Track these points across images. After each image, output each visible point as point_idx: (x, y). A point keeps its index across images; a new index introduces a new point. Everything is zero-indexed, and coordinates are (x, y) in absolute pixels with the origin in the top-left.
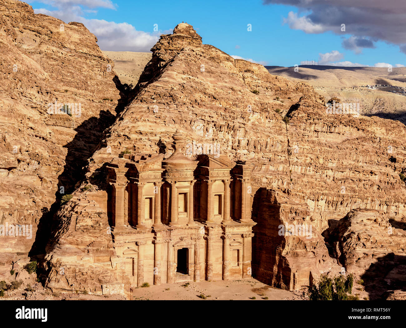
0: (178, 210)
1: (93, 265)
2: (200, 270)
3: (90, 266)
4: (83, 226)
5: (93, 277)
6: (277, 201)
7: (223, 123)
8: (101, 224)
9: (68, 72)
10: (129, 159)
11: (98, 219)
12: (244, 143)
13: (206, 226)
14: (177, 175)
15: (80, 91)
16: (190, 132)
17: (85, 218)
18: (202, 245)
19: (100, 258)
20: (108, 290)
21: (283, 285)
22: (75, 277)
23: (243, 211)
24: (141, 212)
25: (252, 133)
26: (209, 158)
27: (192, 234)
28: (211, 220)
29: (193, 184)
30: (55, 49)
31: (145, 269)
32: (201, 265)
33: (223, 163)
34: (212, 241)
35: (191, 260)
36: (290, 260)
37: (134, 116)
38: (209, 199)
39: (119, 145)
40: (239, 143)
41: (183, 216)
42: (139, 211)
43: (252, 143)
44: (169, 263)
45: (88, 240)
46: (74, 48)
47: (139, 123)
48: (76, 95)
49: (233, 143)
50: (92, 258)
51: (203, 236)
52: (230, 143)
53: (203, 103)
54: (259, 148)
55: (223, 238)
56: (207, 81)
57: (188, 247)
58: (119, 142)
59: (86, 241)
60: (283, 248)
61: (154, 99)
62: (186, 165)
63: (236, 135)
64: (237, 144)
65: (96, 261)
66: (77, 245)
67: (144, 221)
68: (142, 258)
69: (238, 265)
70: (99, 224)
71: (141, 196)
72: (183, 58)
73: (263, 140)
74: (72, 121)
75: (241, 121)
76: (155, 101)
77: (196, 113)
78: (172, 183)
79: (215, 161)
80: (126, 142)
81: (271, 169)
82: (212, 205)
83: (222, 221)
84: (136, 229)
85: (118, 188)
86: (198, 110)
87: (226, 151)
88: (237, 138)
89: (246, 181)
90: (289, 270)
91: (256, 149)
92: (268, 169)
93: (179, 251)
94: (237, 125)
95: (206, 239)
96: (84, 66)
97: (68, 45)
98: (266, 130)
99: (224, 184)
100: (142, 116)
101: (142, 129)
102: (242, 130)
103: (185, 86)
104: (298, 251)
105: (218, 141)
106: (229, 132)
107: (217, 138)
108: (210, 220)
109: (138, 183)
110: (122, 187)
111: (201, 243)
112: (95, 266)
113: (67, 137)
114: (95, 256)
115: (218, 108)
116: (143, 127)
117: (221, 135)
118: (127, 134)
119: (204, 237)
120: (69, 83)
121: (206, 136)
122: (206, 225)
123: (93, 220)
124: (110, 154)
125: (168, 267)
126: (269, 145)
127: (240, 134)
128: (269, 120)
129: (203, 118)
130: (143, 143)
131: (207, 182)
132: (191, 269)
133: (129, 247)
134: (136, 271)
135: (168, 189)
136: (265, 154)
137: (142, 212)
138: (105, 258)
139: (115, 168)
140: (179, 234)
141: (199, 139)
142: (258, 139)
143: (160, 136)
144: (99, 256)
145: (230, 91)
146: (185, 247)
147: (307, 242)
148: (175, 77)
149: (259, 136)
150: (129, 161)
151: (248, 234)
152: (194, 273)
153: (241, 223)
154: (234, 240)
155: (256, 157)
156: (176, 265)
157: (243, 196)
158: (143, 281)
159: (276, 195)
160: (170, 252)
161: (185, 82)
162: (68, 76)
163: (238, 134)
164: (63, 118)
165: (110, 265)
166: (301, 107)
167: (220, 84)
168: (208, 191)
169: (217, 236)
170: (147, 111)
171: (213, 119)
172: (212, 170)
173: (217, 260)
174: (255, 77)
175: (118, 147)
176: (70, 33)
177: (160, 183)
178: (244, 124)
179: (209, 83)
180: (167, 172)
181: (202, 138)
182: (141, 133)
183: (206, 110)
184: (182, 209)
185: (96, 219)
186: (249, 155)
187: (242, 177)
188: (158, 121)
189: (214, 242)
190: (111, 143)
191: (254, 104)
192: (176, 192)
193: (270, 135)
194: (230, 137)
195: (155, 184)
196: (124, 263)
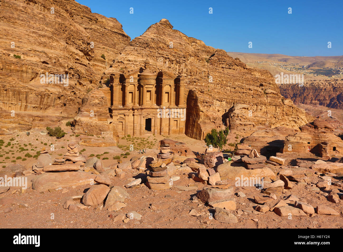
0: (146, 99)
2: (157, 129)
3: (96, 123)
4: (94, 103)
5: (97, 128)
6: (197, 96)
7: (174, 59)
8: (103, 102)
9: (105, 39)
12: (184, 70)
14: (146, 81)
15: (111, 49)
16: (156, 62)
17: (95, 99)
20: (104, 135)
21: (198, 137)
22: (87, 128)
23: (180, 101)
25: (189, 66)
26: (163, 73)
27: (153, 112)
28: (163, 105)
29: (154, 86)
30: (99, 27)
31: (129, 128)
32: (158, 127)
33: (170, 76)
35: (153, 124)
36: (202, 125)
37: (127, 52)
38: (162, 94)
39: (118, 66)
41: (149, 102)
42: (126, 98)
43: (189, 71)
44: (141, 125)
45: (96, 110)
46: (110, 29)
47: (129, 56)
48: (109, 50)
50: (97, 119)
52: (178, 70)
53: (164, 49)
54: (193, 74)
56: (168, 39)
57: (151, 118)
60: (199, 119)
61: (137, 44)
62: (150, 76)
63: (181, 66)
64: (181, 71)
65: (100, 120)
67: (128, 104)
68: (127, 122)
69: (177, 128)
71: (127, 91)
72: (156, 27)
73: (195, 69)
75: (184, 59)
76: (138, 45)
77: (159, 53)
78: (143, 86)
79: (166, 75)
80: (122, 65)
82: (164, 97)
83: (169, 106)
84: (124, 107)
85: (115, 86)
86: (161, 52)
87: (175, 74)
88: (181, 68)
89: (182, 86)
90: (201, 130)
91: (191, 74)
92: (197, 84)
93: (146, 120)
94: (181, 61)
96: (115, 38)
97: (107, 28)
98: (197, 65)
99: (170, 87)
100: (131, 52)
101: (130, 59)
102: (184, 64)
103: (154, 39)
104: (206, 121)
105: (171, 68)
106: (177, 64)
109: (125, 84)
110: (117, 86)
112: (99, 122)
114: (99, 118)
115: (172, 51)
116: (131, 58)
118: (122, 61)
120: (106, 45)
121: (165, 65)
122: (161, 107)
123: (99, 100)
124: (113, 70)
125: (141, 127)
126: (198, 73)
127: (183, 66)
128: (199, 61)
129: (163, 56)
130: (130, 66)
131: (162, 85)
132: (152, 129)
133: (120, 116)
134: (124, 128)
135: (142, 88)
136: (196, 77)
138: (104, 119)
140: (147, 111)
141: (160, 66)
143: (139, 62)
144: (101, 118)
145: (179, 44)
146: (149, 118)
147: (211, 117)
148: (150, 35)
149: (193, 68)
150: (121, 73)
152: (154, 131)
153: (178, 107)
155: (191, 78)
156: (145, 127)
158: (128, 133)
159: (197, 93)
160: (141, 120)
161: (155, 38)
162: (105, 41)
164: (102, 61)
165: (106, 123)
166: (215, 55)
167: (174, 41)
168: (162, 90)
170: (134, 50)
171: (169, 57)
172: (164, 79)
173: (166, 125)
174: (197, 45)
176: (109, 22)
177: (137, 85)
178: (185, 61)
179: (168, 40)
180: (141, 80)
181: (162, 66)
182: (130, 61)
183: (165, 52)
184: (148, 99)
185: (101, 100)
186: (187, 77)
187: (180, 84)
188: (139, 55)
190: (114, 65)
191: (191, 52)
192: (145, 90)
193: (199, 67)
194: (177, 67)
195: (134, 85)
196: (118, 124)
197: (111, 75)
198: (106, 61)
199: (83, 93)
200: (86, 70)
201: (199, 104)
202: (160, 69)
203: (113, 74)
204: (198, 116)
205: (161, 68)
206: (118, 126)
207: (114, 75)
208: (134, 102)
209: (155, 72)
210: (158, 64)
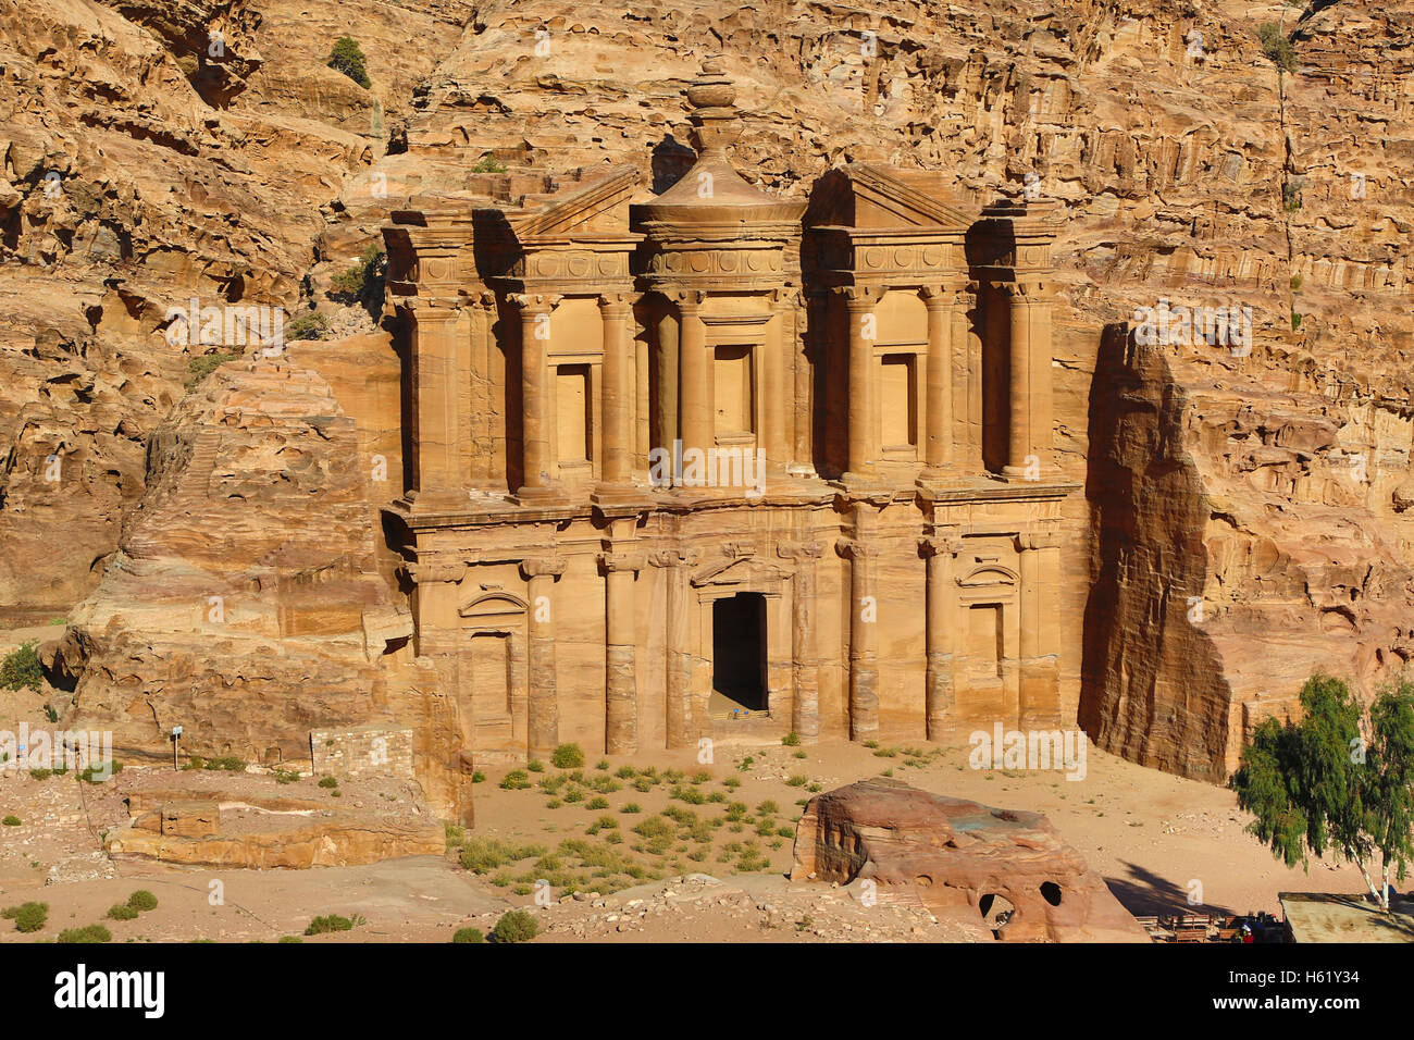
0: (712, 420)
1: (273, 646)
2: (820, 691)
3: (263, 650)
4: (242, 474)
5: (273, 699)
6: (1172, 380)
7: (960, 53)
8: (324, 465)
10: (491, 194)
11: (315, 445)
12: (1062, 149)
13: (841, 492)
14: (707, 265)
16: (796, 90)
17: (253, 442)
18: (827, 580)
19: (314, 616)
20: (339, 754)
21: (1195, 756)
22: (184, 699)
23: (1018, 430)
24: (538, 425)
25: (1104, 106)
26: (855, 186)
27: (778, 532)
28: (870, 469)
31: (565, 684)
32: (824, 670)
33: (920, 211)
34: (871, 564)
35: (778, 644)
36: (1228, 646)
38: (855, 372)
39: (460, 141)
40: (1039, 150)
42: (530, 422)
43: (1102, 151)
44: (673, 660)
45: (259, 535)
47: (553, 45)
49: (1008, 148)
50: (272, 615)
51: (832, 542)
52: (997, 149)
54: (1139, 173)
55: (926, 552)
57: (765, 588)
58: (462, 128)
59: (254, 542)
60: (1198, 589)
62: (741, 214)
63: (1025, 110)
64: (1029, 153)
65: (294, 629)
66: (211, 557)
67: (554, 470)
68: (544, 629)
69: (1000, 675)
70: (316, 464)
71: (539, 357)
73: (1159, 134)
74: (370, 110)
75: (1052, 47)
78: (683, 303)
79: (882, 200)
80: (491, 126)
81: (1197, 271)
82: (868, 400)
83: (922, 476)
84: (517, 503)
85: (429, 318)
87: (972, 183)
88: (1030, 126)
89: (1033, 292)
90: (1222, 690)
91: (1126, 175)
92: (1182, 270)
93: (720, 606)
94: (1029, 67)
95: (846, 553)
98: (1175, 93)
99: (927, 305)
100: (571, 10)
101: (563, 70)
102: (1055, 90)
104: (1269, 602)
105: (935, 135)
106: (991, 95)
107: (927, 120)
108: (863, 469)
109: (521, 298)
110: (446, 316)
111: (824, 573)
112: (287, 647)
113: (321, 159)
114: (289, 608)
116: (568, 59)
117: (953, 110)
118: (495, 93)
119: (836, 547)
121: (879, 111)
122: (844, 488)
123: (292, 450)
124: (418, 178)
125: (672, 678)
126: (1188, 163)
127: (1044, 109)
128: (1197, 53)
129: (861, 27)
130: (564, 131)
131: (847, 296)
132: (778, 689)
133: (485, 583)
134: (521, 692)
135: (668, 325)
136: (1169, 202)
137: (542, 427)
138: (337, 615)
139: (409, 228)
140: (723, 530)
141: (834, 122)
142: (1138, 132)
143: (643, 98)
144: (310, 610)
146: (748, 588)
147: (1315, 568)
149: (1140, 119)
150: (486, 202)
151: (1044, 533)
152: (794, 705)
153: (1007, 481)
154: (978, 560)
155: (1126, 216)
156: (707, 669)
157: (1014, 362)
158: (556, 735)
159: (1168, 353)
160: (676, 607)
163: (1033, 109)
164: (334, 97)
165: (356, 646)
168: (849, 335)
169: (897, 540)
171: (910, 35)
172: (869, 241)
173: (900, 647)
175: (457, 151)
177: (624, 299)
178: (1064, 63)
180: (662, 252)
181: (854, 118)
182: (558, 88)
184: (733, 419)
185: (304, 446)
186: (1088, 208)
187: (1010, 276)
189: (885, 569)
190: (424, 132)
192: (704, 341)
193: (1196, 115)
194: (995, 120)
195: (602, 303)
196: (468, 655)
197: (398, 217)
198: (374, 98)
199: (156, 389)
200: (180, 188)
201: (1194, 454)
202: (830, 147)
203: (415, 208)
204: (1188, 558)
205: (839, 142)
206: (470, 675)
207: (418, 219)
208: (608, 456)
209: (791, 175)
210: (814, 104)
